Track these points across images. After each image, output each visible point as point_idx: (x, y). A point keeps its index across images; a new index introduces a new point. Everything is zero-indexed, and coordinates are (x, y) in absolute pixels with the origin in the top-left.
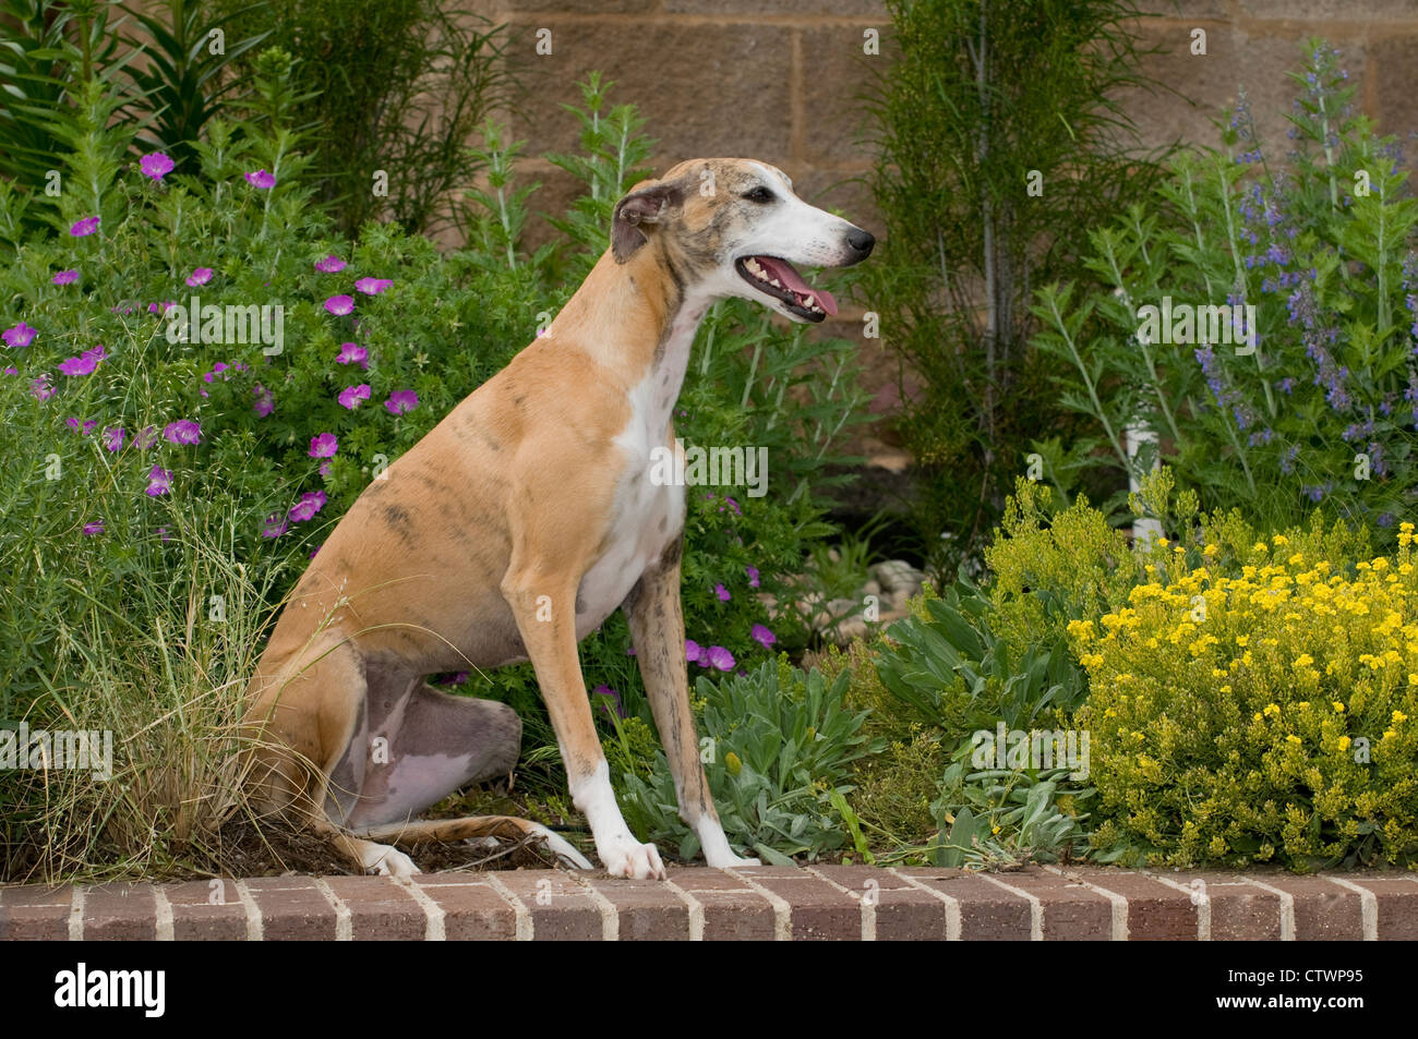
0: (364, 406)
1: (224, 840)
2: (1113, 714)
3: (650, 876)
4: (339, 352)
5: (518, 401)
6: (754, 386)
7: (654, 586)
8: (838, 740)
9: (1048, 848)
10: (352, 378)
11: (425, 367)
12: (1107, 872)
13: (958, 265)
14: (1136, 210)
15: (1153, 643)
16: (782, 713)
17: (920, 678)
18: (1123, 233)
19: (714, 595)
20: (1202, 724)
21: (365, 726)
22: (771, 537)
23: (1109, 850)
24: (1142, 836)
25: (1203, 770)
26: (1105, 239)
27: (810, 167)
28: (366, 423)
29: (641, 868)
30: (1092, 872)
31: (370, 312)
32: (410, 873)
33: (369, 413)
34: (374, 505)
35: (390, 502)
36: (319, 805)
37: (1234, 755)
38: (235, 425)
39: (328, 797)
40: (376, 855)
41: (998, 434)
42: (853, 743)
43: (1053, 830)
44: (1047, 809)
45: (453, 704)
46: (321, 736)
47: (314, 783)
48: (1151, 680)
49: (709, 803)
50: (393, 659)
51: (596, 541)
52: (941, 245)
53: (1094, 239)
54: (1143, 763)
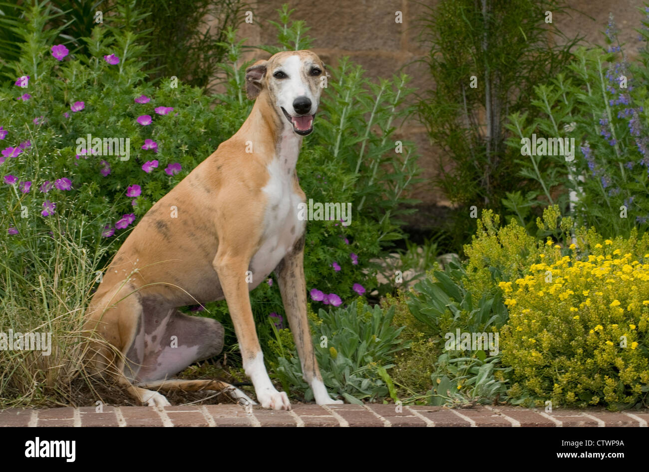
0: (155, 171)
1: (72, 388)
2: (520, 330)
3: (283, 408)
4: (143, 144)
5: (219, 168)
6: (362, 163)
7: (290, 262)
8: (389, 341)
9: (488, 397)
10: (150, 157)
11: (186, 152)
12: (516, 409)
13: (474, 104)
14: (561, 77)
15: (541, 294)
16: (361, 328)
17: (429, 311)
18: (552, 88)
19: (332, 268)
20: (564, 335)
21: (142, 330)
22: (363, 240)
23: (518, 398)
24: (534, 391)
25: (563, 358)
26: (542, 90)
27: (411, 54)
28: (155, 180)
29: (278, 404)
30: (508, 409)
31: (160, 124)
32: (165, 405)
33: (157, 175)
34: (151, 221)
35: (158, 218)
36: (121, 370)
37: (580, 351)
38: (89, 180)
39: (126, 366)
40: (149, 396)
41: (492, 189)
42: (395, 343)
43: (490, 389)
44: (488, 377)
45: (190, 320)
46: (120, 334)
47: (118, 360)
48: (540, 312)
49: (318, 372)
50: (160, 298)
51: (256, 239)
52: (464, 94)
53: (537, 90)
54: (534, 354)
